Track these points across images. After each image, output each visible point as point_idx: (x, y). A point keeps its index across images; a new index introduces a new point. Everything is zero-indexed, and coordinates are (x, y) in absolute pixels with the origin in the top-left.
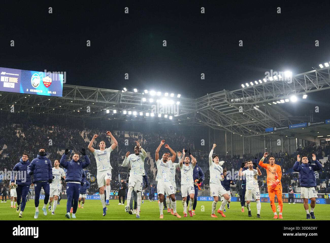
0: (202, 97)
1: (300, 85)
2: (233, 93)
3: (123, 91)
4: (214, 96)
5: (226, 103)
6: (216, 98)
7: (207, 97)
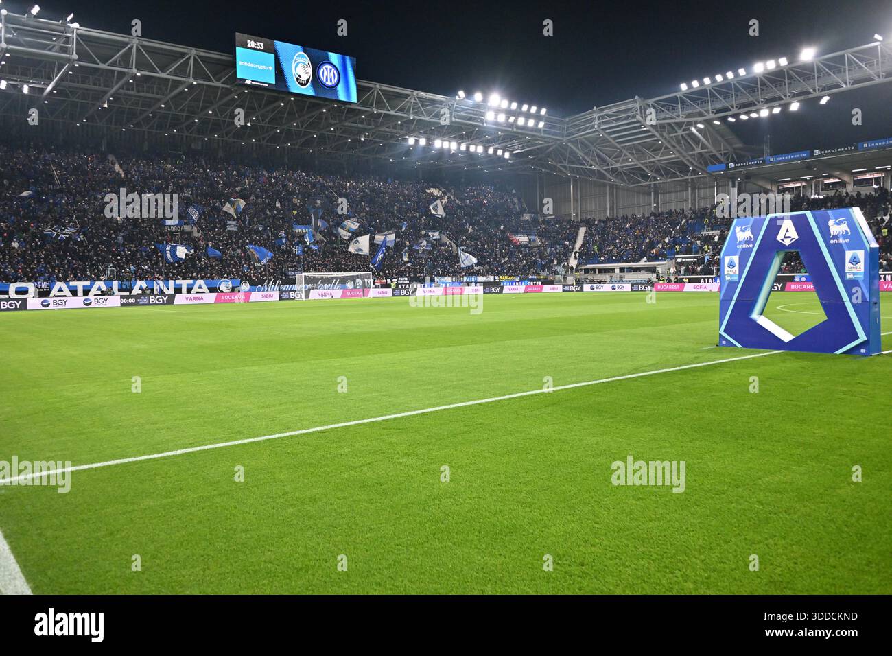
0: (583, 114)
1: (830, 75)
2: (655, 102)
3: (457, 98)
4: (606, 112)
5: (638, 122)
6: (609, 116)
7: (594, 112)
